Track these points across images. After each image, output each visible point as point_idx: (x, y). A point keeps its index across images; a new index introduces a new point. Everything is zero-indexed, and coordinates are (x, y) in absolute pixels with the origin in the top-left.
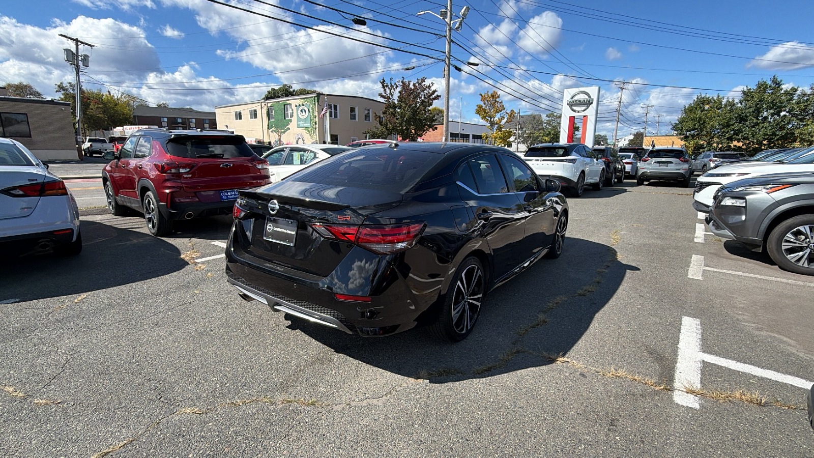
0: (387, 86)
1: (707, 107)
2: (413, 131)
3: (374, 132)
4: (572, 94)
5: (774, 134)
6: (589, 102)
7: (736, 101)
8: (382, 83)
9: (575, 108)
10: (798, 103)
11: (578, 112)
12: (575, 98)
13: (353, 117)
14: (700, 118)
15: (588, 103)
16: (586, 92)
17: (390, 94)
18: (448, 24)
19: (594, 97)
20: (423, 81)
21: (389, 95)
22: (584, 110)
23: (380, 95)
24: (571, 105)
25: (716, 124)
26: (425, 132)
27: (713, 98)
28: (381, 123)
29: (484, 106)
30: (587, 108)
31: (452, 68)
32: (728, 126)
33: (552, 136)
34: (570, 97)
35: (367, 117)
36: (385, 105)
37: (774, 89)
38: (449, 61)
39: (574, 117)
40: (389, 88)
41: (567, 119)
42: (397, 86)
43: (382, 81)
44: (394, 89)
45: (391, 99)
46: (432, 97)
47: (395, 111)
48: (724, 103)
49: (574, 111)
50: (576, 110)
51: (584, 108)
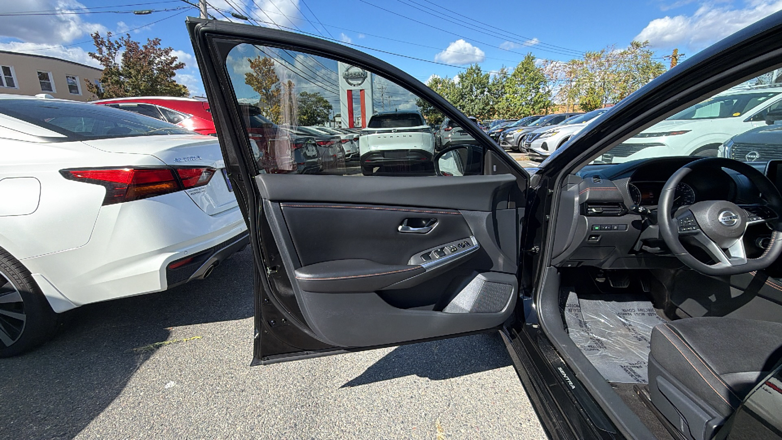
0: (103, 44)
1: (439, 86)
5: (483, 109)
6: (364, 75)
8: (94, 39)
9: (350, 82)
10: (494, 85)
11: (354, 86)
12: (350, 71)
13: (45, 88)
17: (110, 54)
20: (157, 43)
21: (107, 57)
22: (360, 84)
23: (92, 55)
24: (346, 78)
29: (255, 74)
30: (363, 82)
33: (309, 114)
34: (345, 70)
35: (73, 87)
36: (103, 72)
37: (477, 74)
38: (206, 9)
39: (351, 90)
40: (106, 47)
41: (345, 92)
42: (120, 46)
43: (94, 35)
44: (115, 49)
45: (112, 62)
46: (173, 65)
47: (120, 80)
48: (450, 83)
49: (351, 84)
50: (352, 84)
51: (360, 82)
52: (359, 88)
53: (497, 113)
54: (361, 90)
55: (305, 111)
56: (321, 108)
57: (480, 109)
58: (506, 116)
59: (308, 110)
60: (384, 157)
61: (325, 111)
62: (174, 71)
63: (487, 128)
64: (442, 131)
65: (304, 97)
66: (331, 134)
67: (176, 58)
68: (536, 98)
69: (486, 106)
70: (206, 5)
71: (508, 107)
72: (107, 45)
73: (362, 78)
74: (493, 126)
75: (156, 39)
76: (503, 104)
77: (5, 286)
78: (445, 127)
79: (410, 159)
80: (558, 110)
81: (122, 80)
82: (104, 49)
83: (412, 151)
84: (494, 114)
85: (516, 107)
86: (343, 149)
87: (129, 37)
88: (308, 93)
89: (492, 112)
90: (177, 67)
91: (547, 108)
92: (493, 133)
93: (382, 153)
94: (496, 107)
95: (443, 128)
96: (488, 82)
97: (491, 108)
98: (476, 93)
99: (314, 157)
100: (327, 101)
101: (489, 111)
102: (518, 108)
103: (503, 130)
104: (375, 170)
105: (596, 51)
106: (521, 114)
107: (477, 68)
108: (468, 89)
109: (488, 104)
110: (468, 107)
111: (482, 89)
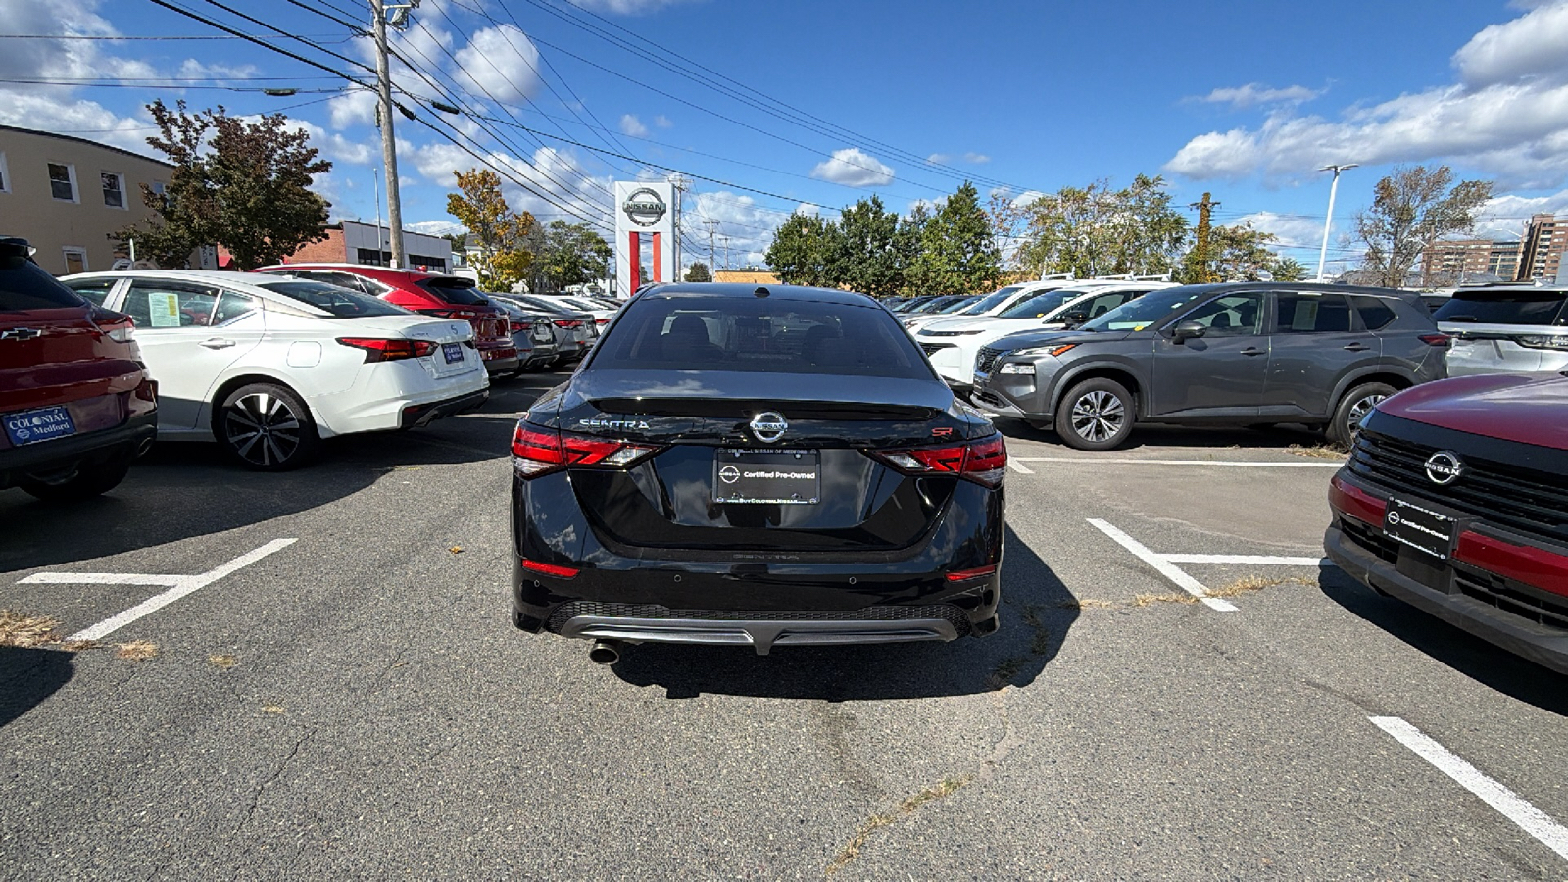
0: (173, 121)
1: (805, 231)
2: (267, 240)
3: (149, 236)
4: (630, 193)
5: (882, 274)
6: (660, 209)
7: (838, 225)
8: (154, 113)
9: (638, 218)
10: (901, 235)
11: (643, 225)
12: (637, 199)
13: (62, 191)
14: (800, 248)
15: (658, 211)
16: (652, 191)
17: (187, 141)
18: (376, 9)
19: (667, 200)
20: (278, 122)
21: (181, 145)
22: (653, 224)
23: (153, 142)
24: (632, 210)
25: (819, 258)
26: (299, 245)
27: (810, 219)
28: (169, 215)
29: (466, 198)
30: (658, 219)
31: (397, 113)
32: (834, 261)
33: (567, 264)
34: (626, 197)
35: (112, 194)
36: (174, 171)
37: (876, 213)
38: (388, 93)
39: (638, 233)
40: (180, 127)
41: (626, 232)
42: (206, 125)
43: (153, 106)
44: (196, 131)
45: (190, 154)
46: (309, 164)
47: (204, 187)
48: (824, 227)
49: (636, 222)
50: (640, 222)
51: (652, 219)
52: (651, 229)
53: (906, 283)
54: (655, 234)
55: (559, 258)
56: (593, 254)
58: (924, 290)
59: (564, 255)
61: (600, 260)
62: (311, 176)
65: (559, 231)
66: (584, 309)
67: (316, 151)
68: (974, 261)
69: (887, 271)
70: (390, 87)
71: (925, 274)
72: (180, 124)
73: (657, 213)
75: (278, 115)
76: (917, 269)
77: (287, 416)
81: (208, 186)
82: (175, 130)
84: (902, 285)
85: (940, 274)
87: (223, 111)
88: (567, 224)
89: (897, 281)
90: (316, 168)
91: (991, 280)
94: (905, 272)
96: (893, 229)
97: (896, 274)
98: (870, 246)
99: (547, 342)
100: (602, 242)
101: (892, 279)
102: (944, 277)
105: (1080, 186)
106: (948, 287)
107: (875, 201)
108: (857, 239)
109: (890, 268)
110: (855, 270)
111: (880, 240)
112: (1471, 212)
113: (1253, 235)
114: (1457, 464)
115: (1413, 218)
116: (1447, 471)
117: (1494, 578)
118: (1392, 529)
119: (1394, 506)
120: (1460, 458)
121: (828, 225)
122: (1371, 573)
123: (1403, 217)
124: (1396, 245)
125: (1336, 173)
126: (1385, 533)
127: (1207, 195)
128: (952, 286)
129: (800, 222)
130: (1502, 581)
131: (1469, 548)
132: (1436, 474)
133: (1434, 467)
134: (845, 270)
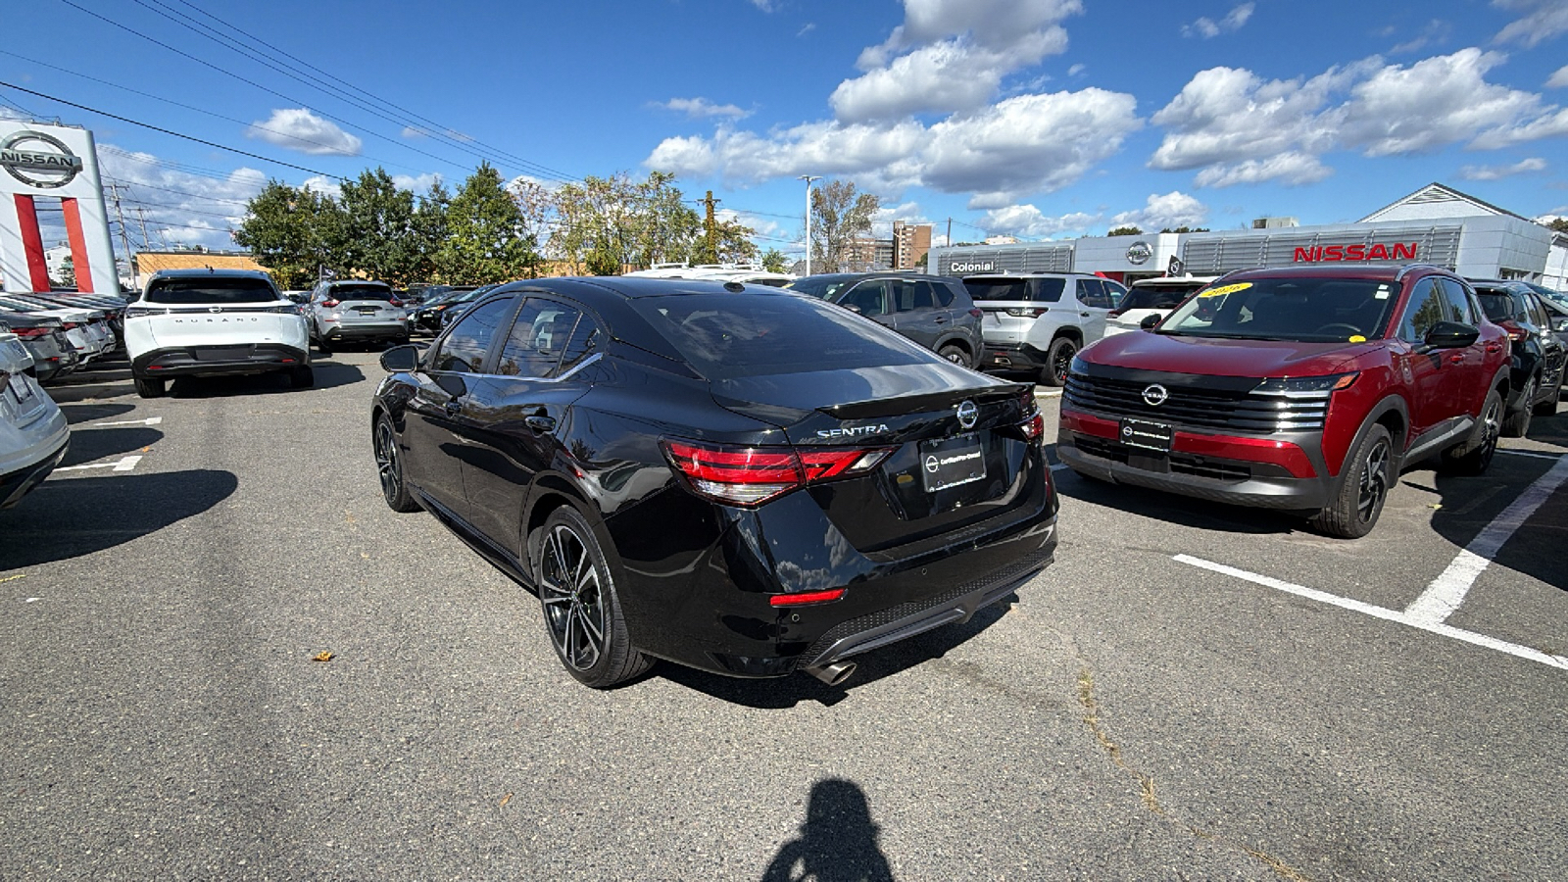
1: (292, 206)
5: (406, 260)
6: (70, 164)
7: (337, 201)
9: (26, 174)
10: (421, 215)
11: (40, 186)
12: (20, 149)
14: (289, 226)
15: (68, 167)
16: (53, 138)
19: (82, 152)
22: (58, 185)
24: (12, 165)
25: (320, 239)
27: (297, 190)
30: (68, 180)
32: (341, 243)
37: (385, 189)
39: (30, 196)
41: (10, 200)
48: (320, 201)
49: (26, 181)
50: (33, 181)
51: (58, 179)
52: (58, 192)
53: (437, 270)
54: (64, 199)
57: (398, 261)
58: (458, 277)
60: (196, 359)
63: (418, 299)
64: (318, 308)
68: (510, 247)
69: (411, 256)
71: (458, 260)
73: (65, 169)
74: (431, 297)
76: (447, 253)
78: (323, 298)
79: (258, 361)
80: (552, 271)
83: (261, 346)
84: (431, 272)
85: (474, 260)
86: (69, 344)
89: (426, 267)
91: (532, 266)
92: (429, 312)
93: (192, 351)
94: (433, 258)
95: (318, 300)
96: (411, 208)
97: (422, 260)
98: (385, 227)
101: (419, 266)
102: (479, 264)
103: (448, 307)
104: (168, 385)
106: (486, 274)
107: (382, 176)
108: (368, 218)
109: (414, 252)
110: (368, 254)
111: (398, 221)
112: (870, 217)
113: (739, 229)
114: (1164, 390)
115: (837, 220)
116: (1159, 396)
117: (1197, 457)
118: (1127, 439)
119: (1128, 424)
120: (1165, 386)
121: (324, 199)
122: (1112, 470)
123: (831, 220)
124: (829, 241)
125: (809, 183)
126: (1123, 442)
127: (709, 193)
128: (490, 273)
129: (282, 195)
130: (1203, 459)
131: (1181, 442)
132: (1150, 399)
133: (1150, 395)
134: (358, 254)
